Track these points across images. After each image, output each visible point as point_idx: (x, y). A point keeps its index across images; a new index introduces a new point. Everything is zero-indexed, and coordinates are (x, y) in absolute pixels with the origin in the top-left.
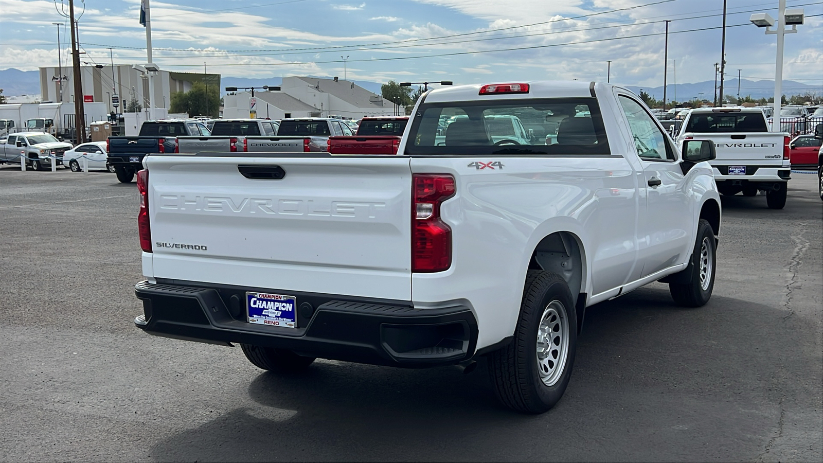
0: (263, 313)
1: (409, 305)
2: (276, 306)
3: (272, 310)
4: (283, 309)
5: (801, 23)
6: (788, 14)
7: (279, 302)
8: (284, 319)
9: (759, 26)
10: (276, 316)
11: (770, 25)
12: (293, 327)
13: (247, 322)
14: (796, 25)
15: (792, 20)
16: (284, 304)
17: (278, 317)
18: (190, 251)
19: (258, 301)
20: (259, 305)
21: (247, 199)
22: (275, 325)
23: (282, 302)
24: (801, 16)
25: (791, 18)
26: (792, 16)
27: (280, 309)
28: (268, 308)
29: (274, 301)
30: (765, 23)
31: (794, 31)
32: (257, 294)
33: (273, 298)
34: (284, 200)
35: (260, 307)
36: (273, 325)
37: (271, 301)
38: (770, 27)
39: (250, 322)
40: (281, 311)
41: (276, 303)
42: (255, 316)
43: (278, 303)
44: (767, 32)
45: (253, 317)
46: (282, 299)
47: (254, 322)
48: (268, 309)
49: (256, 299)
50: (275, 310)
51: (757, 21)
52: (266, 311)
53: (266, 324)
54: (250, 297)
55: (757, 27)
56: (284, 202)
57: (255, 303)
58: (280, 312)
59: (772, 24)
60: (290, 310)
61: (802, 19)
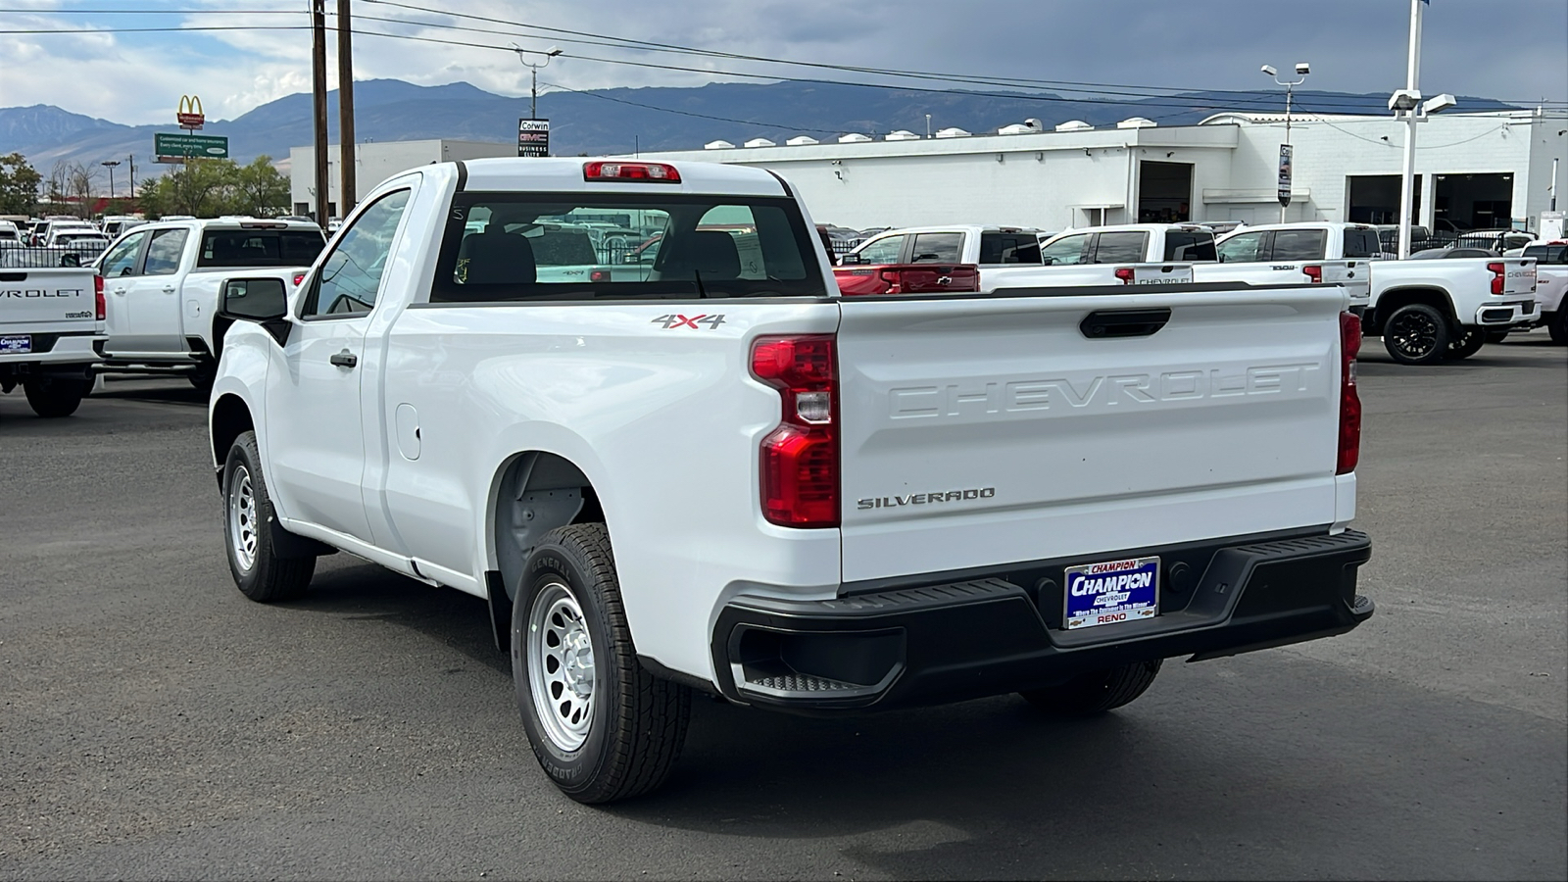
0: (1096, 604)
1: (1321, 532)
2: (1121, 583)
3: (1111, 593)
4: (1134, 586)
7: (1126, 573)
8: (1134, 605)
10: (1119, 604)
12: (1152, 615)
13: (1064, 629)
16: (1137, 576)
17: (1123, 603)
18: (954, 504)
19: (1087, 582)
20: (1090, 588)
21: (1100, 378)
22: (1119, 621)
23: (1133, 572)
27: (1127, 587)
28: (1105, 590)
29: (1118, 574)
32: (1087, 568)
33: (1119, 569)
34: (1170, 374)
35: (1090, 593)
36: (1115, 621)
37: (1111, 575)
39: (1070, 628)
40: (1130, 590)
41: (1121, 578)
42: (1078, 613)
43: (1125, 577)
45: (1075, 616)
46: (1136, 567)
47: (1079, 626)
48: (1104, 594)
49: (1083, 578)
50: (1119, 592)
52: (1102, 597)
53: (1101, 623)
54: (1073, 577)
56: (1171, 378)
57: (1081, 586)
58: (1128, 593)
60: (1147, 585)
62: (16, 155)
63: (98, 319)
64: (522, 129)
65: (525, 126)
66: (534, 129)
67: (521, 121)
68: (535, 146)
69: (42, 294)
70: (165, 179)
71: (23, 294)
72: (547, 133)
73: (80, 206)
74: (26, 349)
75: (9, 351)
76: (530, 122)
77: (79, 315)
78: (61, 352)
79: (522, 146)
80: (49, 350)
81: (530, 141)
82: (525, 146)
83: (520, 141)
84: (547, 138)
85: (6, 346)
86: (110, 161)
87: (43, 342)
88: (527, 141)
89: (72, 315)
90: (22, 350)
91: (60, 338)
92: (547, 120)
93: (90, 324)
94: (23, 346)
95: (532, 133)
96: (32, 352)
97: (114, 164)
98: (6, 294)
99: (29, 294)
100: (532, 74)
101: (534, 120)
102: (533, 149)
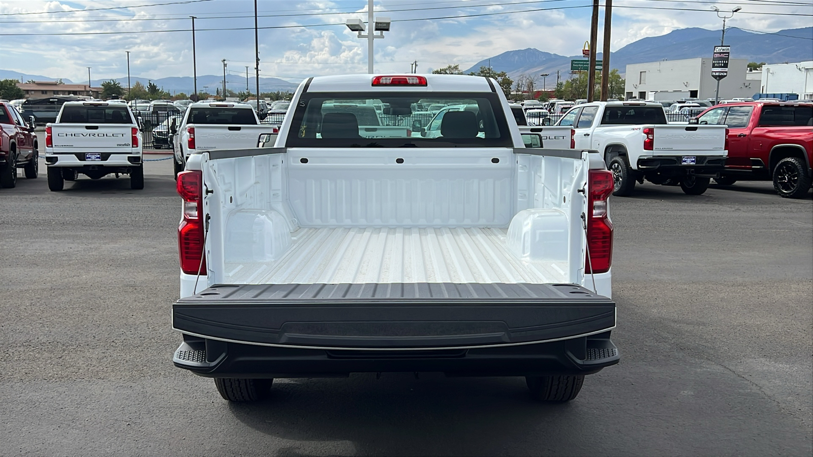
5: (387, 30)
6: (378, 21)
9: (353, 30)
11: (363, 30)
14: (384, 32)
15: (380, 26)
24: (389, 24)
25: (380, 25)
26: (381, 23)
30: (357, 28)
31: (382, 37)
38: (362, 32)
44: (360, 36)
51: (351, 25)
55: (350, 30)
59: (364, 29)
61: (389, 27)
62: (502, 72)
63: (133, 147)
64: (715, 51)
65: (717, 50)
66: (722, 51)
67: (715, 47)
68: (721, 60)
69: (105, 135)
70: (567, 81)
71: (96, 135)
72: (728, 53)
73: (529, 95)
74: (99, 159)
75: (90, 160)
76: (720, 48)
77: (123, 145)
78: (112, 161)
79: (715, 60)
80: (106, 160)
81: (719, 58)
82: (716, 60)
83: (714, 58)
84: (728, 56)
85: (89, 158)
86: (545, 74)
87: (105, 156)
88: (717, 58)
89: (120, 145)
90: (96, 160)
91: (112, 155)
92: (729, 46)
93: (129, 149)
94: (97, 158)
95: (720, 53)
96: (101, 160)
97: (546, 75)
98: (88, 135)
99: (99, 135)
100: (723, 22)
101: (722, 46)
102: (720, 62)
